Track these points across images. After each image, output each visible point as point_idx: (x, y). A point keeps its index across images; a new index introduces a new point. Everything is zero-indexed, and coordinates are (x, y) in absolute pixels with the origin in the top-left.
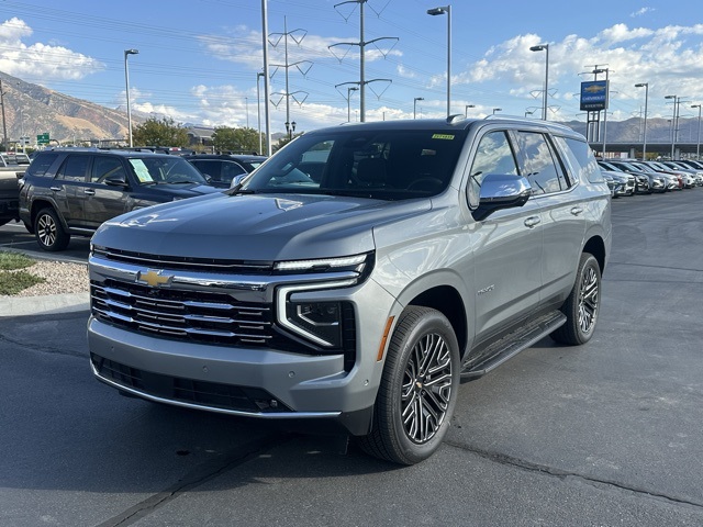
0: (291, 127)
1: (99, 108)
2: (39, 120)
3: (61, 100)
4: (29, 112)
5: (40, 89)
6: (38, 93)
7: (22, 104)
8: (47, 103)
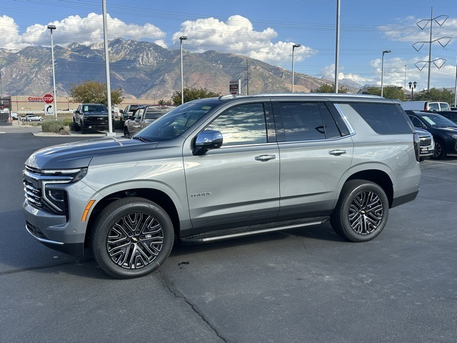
0: (413, 86)
1: (311, 78)
2: (277, 87)
3: (289, 74)
4: (271, 83)
5: (278, 68)
6: (277, 71)
7: (268, 78)
8: (281, 77)
